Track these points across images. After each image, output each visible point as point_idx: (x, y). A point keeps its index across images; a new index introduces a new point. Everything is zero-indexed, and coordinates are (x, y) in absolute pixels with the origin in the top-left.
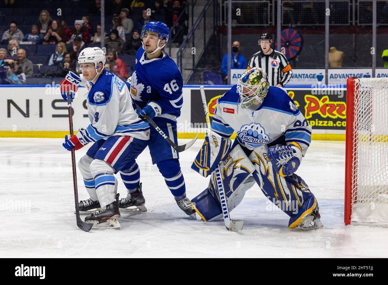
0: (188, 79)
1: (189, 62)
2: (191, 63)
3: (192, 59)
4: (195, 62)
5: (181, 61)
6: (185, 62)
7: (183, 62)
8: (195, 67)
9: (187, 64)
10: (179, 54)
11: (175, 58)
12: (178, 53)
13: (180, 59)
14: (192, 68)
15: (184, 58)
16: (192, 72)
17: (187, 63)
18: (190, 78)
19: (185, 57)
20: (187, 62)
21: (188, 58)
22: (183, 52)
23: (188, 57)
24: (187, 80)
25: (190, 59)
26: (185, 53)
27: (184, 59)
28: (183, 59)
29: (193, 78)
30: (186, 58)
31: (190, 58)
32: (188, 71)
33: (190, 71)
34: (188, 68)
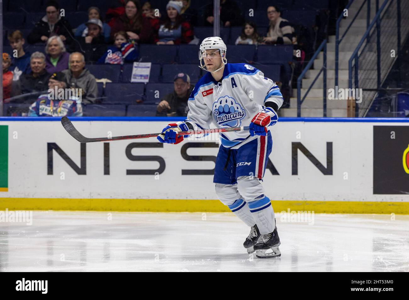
0: (370, 107)
1: (370, 77)
2: (374, 79)
3: (376, 73)
4: (382, 76)
5: (356, 74)
6: (363, 77)
7: (359, 77)
8: (381, 85)
9: (368, 81)
10: (353, 62)
11: (346, 69)
12: (350, 62)
13: (354, 72)
14: (376, 87)
15: (361, 69)
16: (376, 95)
17: (367, 79)
18: (372, 106)
19: (364, 68)
20: (366, 77)
21: (368, 70)
22: (361, 59)
23: (368, 68)
24: (367, 109)
25: (373, 72)
26: (364, 61)
27: (362, 71)
28: (359, 71)
29: (378, 105)
30: (365, 70)
31: (373, 70)
32: (369, 92)
33: (373, 93)
34: (368, 87)
